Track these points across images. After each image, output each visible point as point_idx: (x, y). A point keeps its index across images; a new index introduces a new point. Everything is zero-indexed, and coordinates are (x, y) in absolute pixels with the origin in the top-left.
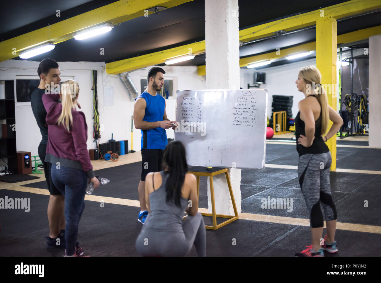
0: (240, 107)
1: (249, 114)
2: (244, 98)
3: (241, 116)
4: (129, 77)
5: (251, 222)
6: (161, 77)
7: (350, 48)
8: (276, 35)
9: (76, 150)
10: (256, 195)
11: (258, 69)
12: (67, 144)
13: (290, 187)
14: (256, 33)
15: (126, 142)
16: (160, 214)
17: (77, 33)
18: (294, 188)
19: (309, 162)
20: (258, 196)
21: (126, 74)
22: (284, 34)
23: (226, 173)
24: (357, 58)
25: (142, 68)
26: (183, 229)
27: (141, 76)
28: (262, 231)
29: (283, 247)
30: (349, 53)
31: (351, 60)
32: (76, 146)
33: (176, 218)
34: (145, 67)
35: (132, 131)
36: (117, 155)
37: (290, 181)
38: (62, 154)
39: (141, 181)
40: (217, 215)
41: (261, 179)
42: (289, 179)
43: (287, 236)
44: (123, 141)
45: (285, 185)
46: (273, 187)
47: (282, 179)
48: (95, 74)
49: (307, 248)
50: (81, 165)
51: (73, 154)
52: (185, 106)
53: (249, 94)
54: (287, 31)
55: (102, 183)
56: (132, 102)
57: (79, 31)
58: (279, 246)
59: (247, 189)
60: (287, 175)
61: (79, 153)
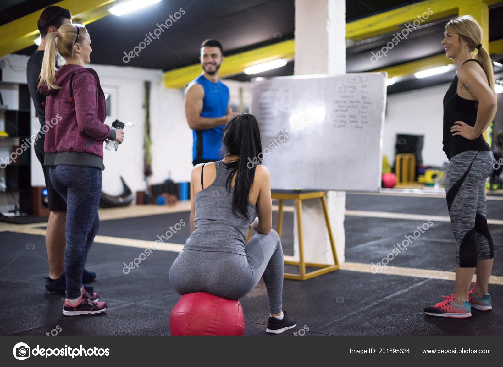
0: (345, 99)
1: (357, 110)
2: (352, 87)
3: (346, 114)
5: (358, 273)
14: (373, 27)
16: (208, 225)
17: (115, 4)
19: (472, 162)
23: (322, 198)
28: (374, 284)
29: (406, 302)
40: (306, 264)
43: (412, 290)
48: (147, 85)
49: (444, 299)
52: (264, 101)
53: (359, 80)
58: (400, 301)
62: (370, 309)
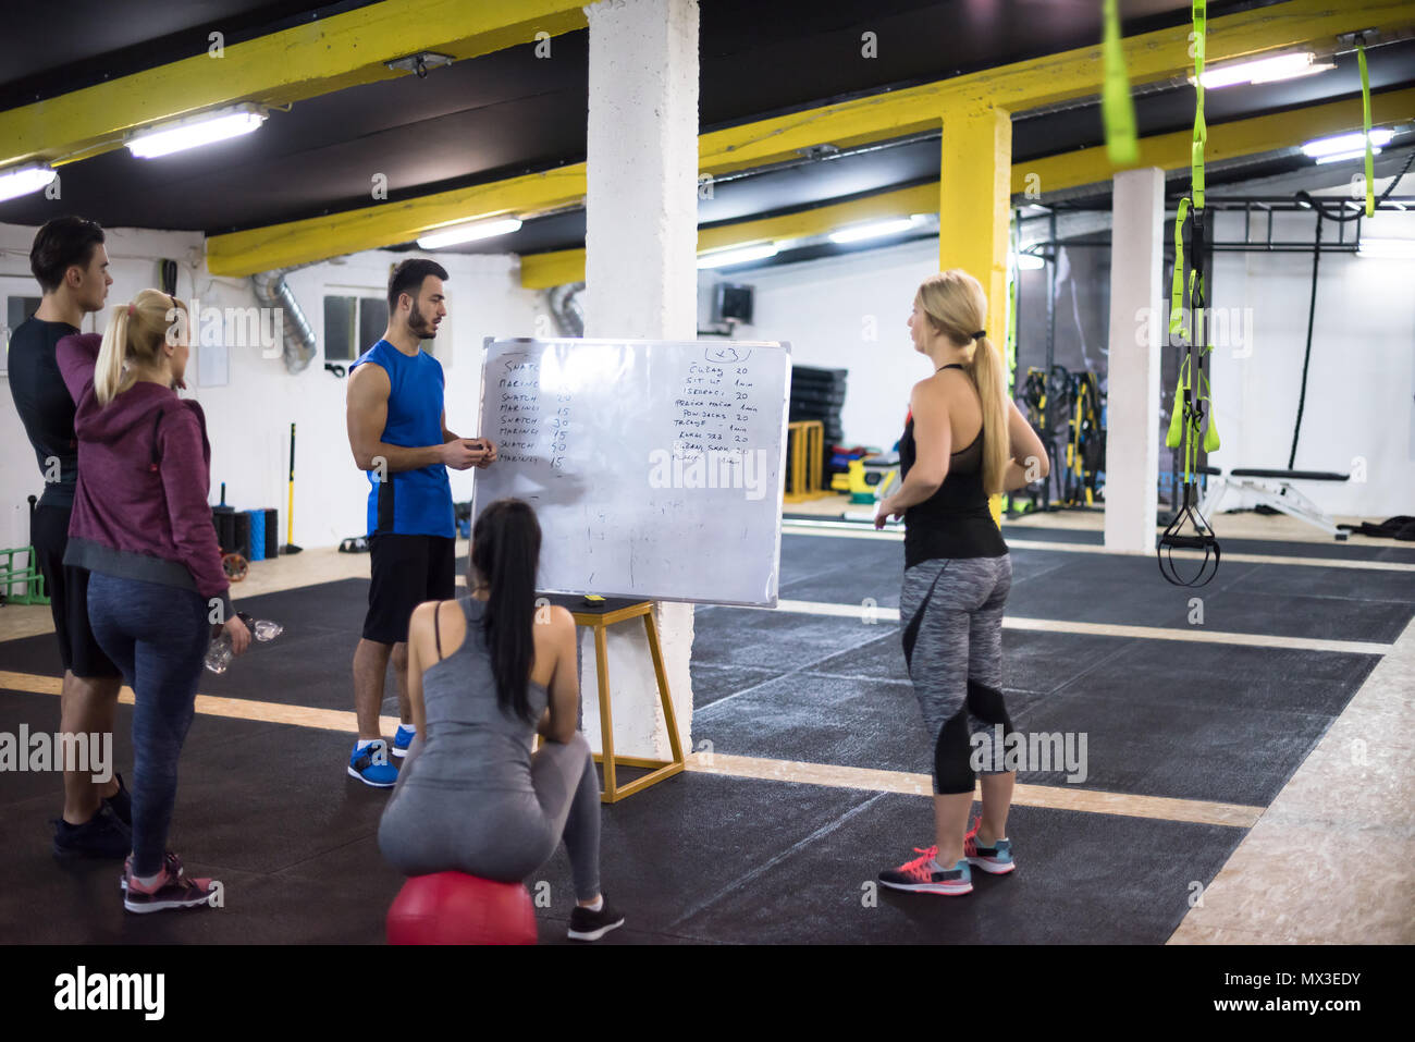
0: (700, 398)
1: (726, 424)
2: (714, 370)
3: (702, 430)
4: (286, 286)
5: (726, 780)
6: (438, 293)
7: (1049, 211)
8: (805, 158)
9: (174, 528)
10: (736, 699)
11: (725, 271)
12: (145, 509)
13: (847, 675)
14: (737, 151)
15: (271, 516)
16: (459, 733)
17: (141, 131)
18: (861, 677)
19: (936, 581)
20: (743, 702)
21: (277, 276)
22: (832, 157)
23: (647, 617)
24: (1070, 243)
25: (333, 257)
26: (534, 784)
27: (327, 285)
28: (766, 810)
30: (1043, 226)
31: (1051, 250)
32: (173, 515)
33: (513, 746)
34: (347, 255)
35: (291, 479)
36: (240, 561)
37: (847, 654)
38: (129, 537)
39: (363, 640)
40: (617, 759)
41: (748, 648)
42: (843, 648)
43: (847, 824)
44: (260, 511)
45: (831, 667)
46: (790, 674)
47: (818, 648)
48: (169, 272)
49: (917, 855)
50: (194, 578)
51: (163, 539)
52: (512, 391)
53: (729, 356)
54: (844, 146)
55: (259, 636)
56: (292, 374)
57: (148, 127)
58: (826, 853)
59: (703, 677)
60: (833, 636)
61: (183, 537)
62: (768, 874)
